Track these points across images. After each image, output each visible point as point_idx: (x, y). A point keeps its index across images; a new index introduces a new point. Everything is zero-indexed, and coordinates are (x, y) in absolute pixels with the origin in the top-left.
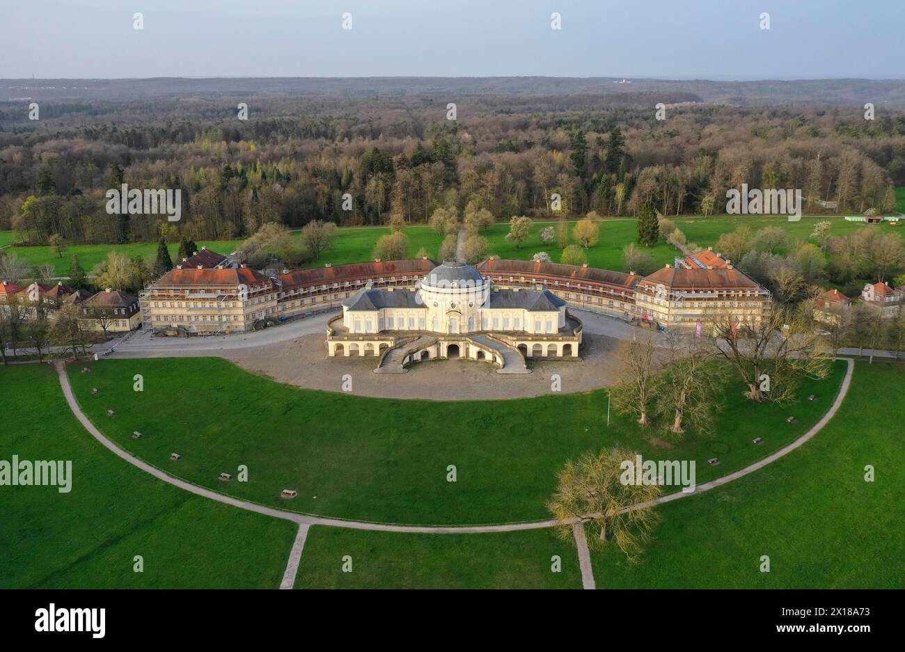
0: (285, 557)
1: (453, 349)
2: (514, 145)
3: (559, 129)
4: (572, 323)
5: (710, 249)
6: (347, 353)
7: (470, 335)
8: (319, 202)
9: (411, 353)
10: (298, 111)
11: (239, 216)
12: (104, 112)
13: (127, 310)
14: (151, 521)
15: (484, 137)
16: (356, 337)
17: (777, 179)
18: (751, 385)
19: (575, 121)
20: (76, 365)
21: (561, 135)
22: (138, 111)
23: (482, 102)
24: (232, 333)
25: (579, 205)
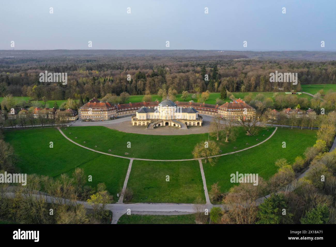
0: (128, 166)
1: (167, 124)
2: (183, 71)
3: (198, 67)
4: (200, 117)
5: (240, 98)
6: (138, 125)
7: (172, 120)
8: (123, 88)
9: (155, 124)
10: (109, 61)
11: (99, 92)
12: (41, 61)
13: (74, 114)
14: (93, 159)
15: (173, 69)
16: (140, 120)
17: (264, 81)
18: (247, 132)
19: (203, 64)
20: (63, 128)
21: (199, 69)
22: (53, 61)
23: (172, 58)
24: (104, 121)
25: (204, 89)
